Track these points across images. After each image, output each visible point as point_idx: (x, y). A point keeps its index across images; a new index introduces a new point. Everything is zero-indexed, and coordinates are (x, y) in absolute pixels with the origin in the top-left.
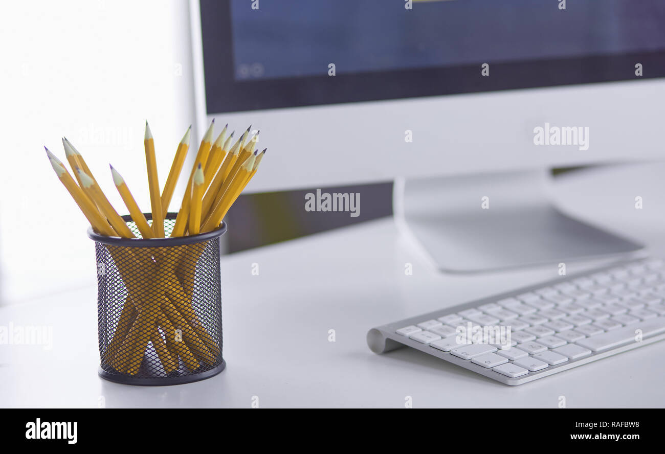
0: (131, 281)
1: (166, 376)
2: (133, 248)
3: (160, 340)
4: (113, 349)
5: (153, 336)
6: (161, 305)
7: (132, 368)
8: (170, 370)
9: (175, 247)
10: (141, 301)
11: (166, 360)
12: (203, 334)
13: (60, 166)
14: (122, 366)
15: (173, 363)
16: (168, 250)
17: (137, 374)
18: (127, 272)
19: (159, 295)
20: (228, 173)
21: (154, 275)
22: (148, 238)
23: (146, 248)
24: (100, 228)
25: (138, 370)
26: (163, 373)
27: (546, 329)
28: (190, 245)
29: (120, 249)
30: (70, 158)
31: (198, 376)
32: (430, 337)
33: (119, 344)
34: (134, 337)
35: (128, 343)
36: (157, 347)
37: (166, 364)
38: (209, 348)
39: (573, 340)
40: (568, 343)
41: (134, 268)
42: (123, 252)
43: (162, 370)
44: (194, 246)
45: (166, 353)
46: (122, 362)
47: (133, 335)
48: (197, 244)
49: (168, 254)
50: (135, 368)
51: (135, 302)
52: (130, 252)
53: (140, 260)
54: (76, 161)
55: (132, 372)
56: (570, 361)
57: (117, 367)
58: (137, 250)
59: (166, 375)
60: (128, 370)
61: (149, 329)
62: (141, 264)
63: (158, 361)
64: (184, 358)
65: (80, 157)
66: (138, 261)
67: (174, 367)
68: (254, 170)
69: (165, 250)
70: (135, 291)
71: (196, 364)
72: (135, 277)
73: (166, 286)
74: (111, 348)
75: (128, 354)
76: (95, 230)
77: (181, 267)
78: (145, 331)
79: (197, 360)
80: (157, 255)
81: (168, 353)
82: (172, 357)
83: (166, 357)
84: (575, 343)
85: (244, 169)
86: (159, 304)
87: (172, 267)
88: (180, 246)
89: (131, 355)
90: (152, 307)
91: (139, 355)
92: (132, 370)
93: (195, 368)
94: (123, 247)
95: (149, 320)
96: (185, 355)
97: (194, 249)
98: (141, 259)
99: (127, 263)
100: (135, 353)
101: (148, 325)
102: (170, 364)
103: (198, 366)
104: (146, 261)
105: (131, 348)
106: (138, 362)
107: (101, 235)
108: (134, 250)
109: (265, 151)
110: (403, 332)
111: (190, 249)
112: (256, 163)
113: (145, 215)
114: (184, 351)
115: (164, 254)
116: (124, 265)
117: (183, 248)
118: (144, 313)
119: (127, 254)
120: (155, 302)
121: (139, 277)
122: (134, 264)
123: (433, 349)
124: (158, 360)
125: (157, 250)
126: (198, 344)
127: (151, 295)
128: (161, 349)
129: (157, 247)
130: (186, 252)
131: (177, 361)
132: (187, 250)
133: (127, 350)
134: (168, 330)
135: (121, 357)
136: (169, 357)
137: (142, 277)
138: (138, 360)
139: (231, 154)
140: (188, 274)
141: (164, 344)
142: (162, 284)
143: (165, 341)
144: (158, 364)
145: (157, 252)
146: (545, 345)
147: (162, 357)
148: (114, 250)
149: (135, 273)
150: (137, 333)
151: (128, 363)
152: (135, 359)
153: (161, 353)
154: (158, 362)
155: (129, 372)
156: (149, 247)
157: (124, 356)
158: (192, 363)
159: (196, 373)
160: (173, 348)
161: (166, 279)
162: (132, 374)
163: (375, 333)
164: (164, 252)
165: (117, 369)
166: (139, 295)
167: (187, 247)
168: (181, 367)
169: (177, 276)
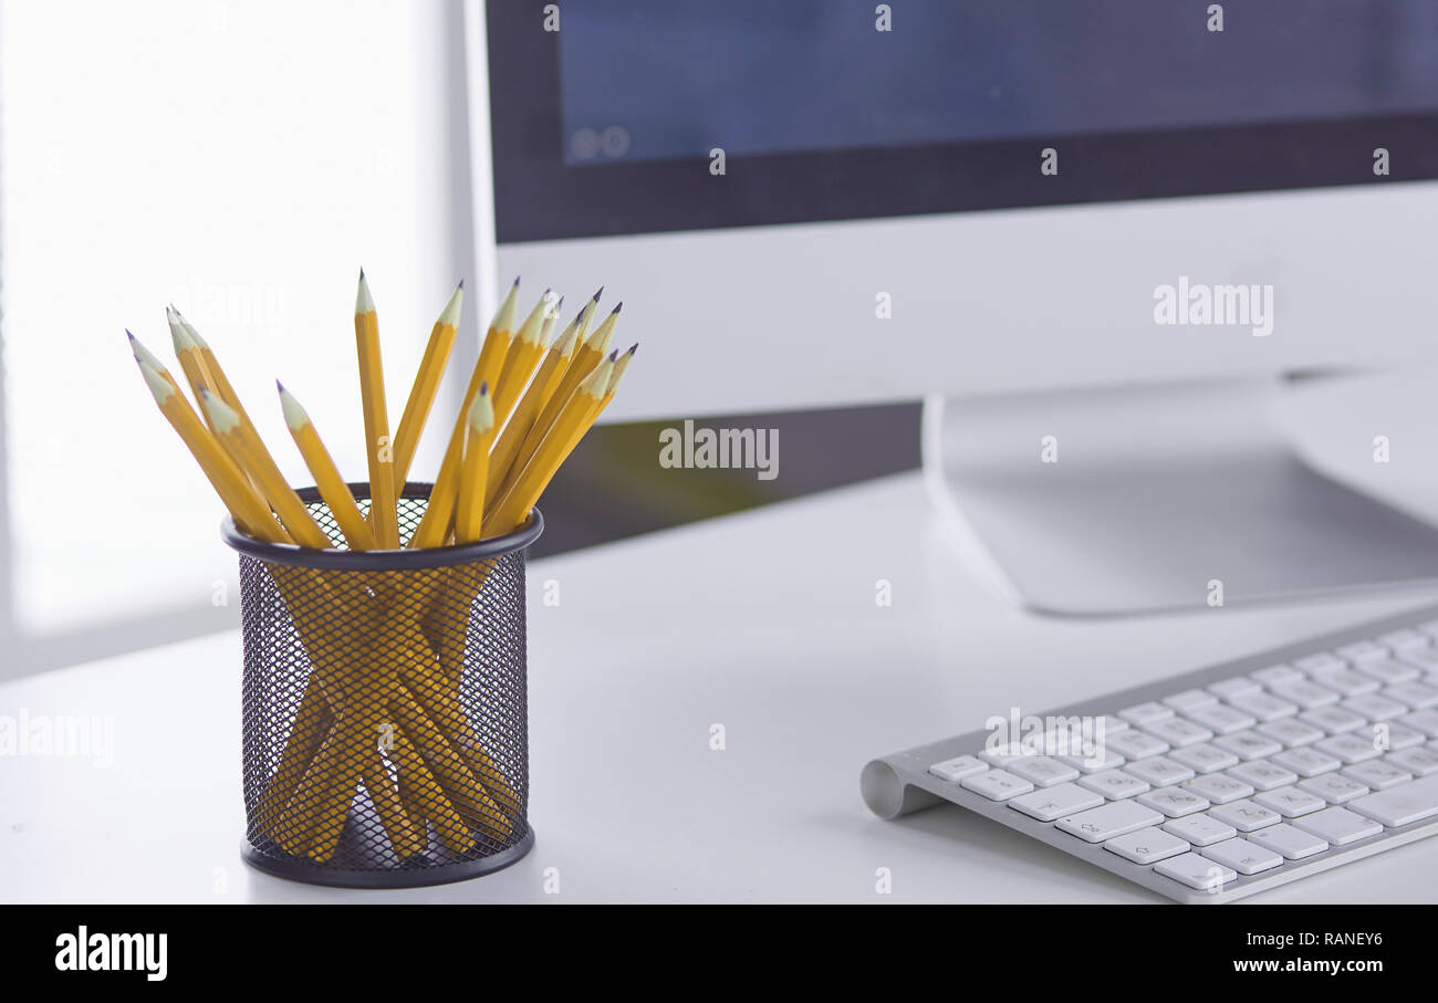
0: (320, 648)
1: (397, 867)
2: (328, 571)
3: (386, 783)
4: (276, 801)
5: (369, 773)
6: (389, 703)
7: (320, 845)
8: (407, 853)
9: (424, 571)
10: (345, 693)
11: (397, 829)
12: (484, 770)
13: (160, 378)
14: (297, 841)
15: (414, 838)
16: (407, 577)
17: (331, 860)
18: (313, 626)
19: (384, 681)
20: (549, 399)
21: (373, 634)
22: (362, 548)
23: (357, 573)
24: (251, 523)
25: (333, 850)
26: (390, 859)
27: (1279, 769)
28: (458, 567)
29: (296, 572)
30: (184, 355)
31: (471, 866)
32: (1009, 786)
33: (289, 789)
34: (325, 776)
35: (310, 789)
36: (378, 798)
37: (397, 838)
38: (498, 804)
39: (1340, 798)
40: (1329, 804)
41: (329, 618)
42: (304, 579)
43: (388, 853)
44: (467, 570)
45: (398, 813)
46: (296, 831)
47: (324, 771)
48: (474, 565)
49: (408, 587)
50: (327, 846)
51: (330, 695)
52: (320, 580)
53: (341, 600)
54: (197, 361)
55: (319, 854)
56: (1334, 849)
57: (285, 842)
58: (336, 577)
59: (396, 864)
60: (311, 849)
61: (359, 758)
62: (345, 608)
63: (378, 831)
64: (441, 825)
65: (207, 353)
66: (338, 602)
67: (416, 847)
68: (607, 394)
69: (399, 577)
70: (330, 669)
71: (466, 839)
72: (329, 638)
73: (401, 659)
74: (271, 798)
75: (310, 814)
76: (240, 527)
77: (436, 616)
78: (351, 762)
79: (471, 830)
80: (381, 588)
81: (404, 813)
82: (413, 823)
83: (398, 823)
84: (1345, 805)
85: (585, 392)
86: (385, 701)
87: (415, 616)
88: (435, 569)
89: (318, 815)
90: (368, 707)
91: (335, 817)
92: (320, 850)
93: (465, 849)
94: (303, 570)
95: (359, 737)
96: (441, 819)
97: (466, 575)
98: (346, 598)
99: (312, 605)
100: (327, 811)
101: (359, 747)
102: (407, 838)
103: (471, 844)
104: (355, 603)
105: (317, 800)
106: (335, 832)
107: (255, 538)
108: (328, 576)
109: (633, 350)
110: (944, 771)
111: (459, 576)
112: (614, 378)
113: (352, 486)
114: (440, 809)
115: (398, 587)
116: (304, 609)
117: (442, 573)
118: (349, 722)
119: (312, 585)
120: (376, 696)
121: (340, 639)
122: (329, 607)
123: (1015, 815)
124: (379, 829)
125: (381, 577)
126: (471, 794)
127: (366, 681)
128: (387, 804)
129: (381, 571)
130: (449, 582)
131: (422, 832)
132: (451, 577)
133: (310, 804)
134: (404, 762)
135: (295, 820)
136: (406, 823)
137: (346, 639)
138: (335, 827)
139: (556, 354)
140: (452, 634)
141: (395, 793)
142: (392, 655)
143: (396, 787)
144: (379, 839)
145: (382, 583)
146: (1276, 810)
147: (389, 824)
148: (282, 575)
149: (329, 628)
150: (332, 767)
151: (310, 833)
152: (326, 826)
153: (388, 814)
154: (380, 834)
155: (312, 854)
156: (363, 571)
157: (303, 818)
158: (457, 837)
159: (466, 859)
160: (415, 802)
161: (402, 644)
162: (318, 859)
163: (880, 770)
164: (399, 582)
165: (285, 848)
166: (339, 681)
167: (450, 572)
168: (432, 846)
169: (427, 637)
